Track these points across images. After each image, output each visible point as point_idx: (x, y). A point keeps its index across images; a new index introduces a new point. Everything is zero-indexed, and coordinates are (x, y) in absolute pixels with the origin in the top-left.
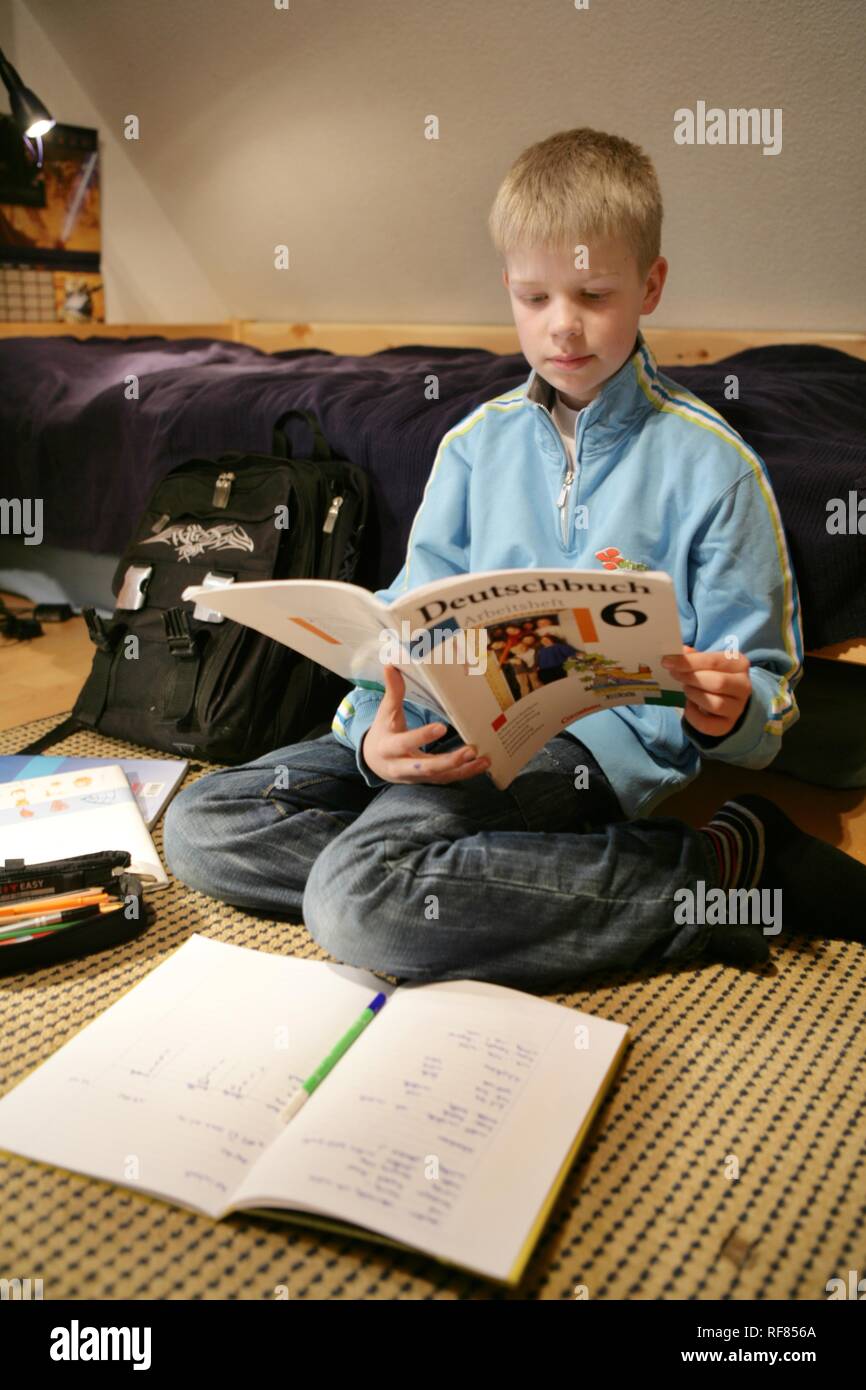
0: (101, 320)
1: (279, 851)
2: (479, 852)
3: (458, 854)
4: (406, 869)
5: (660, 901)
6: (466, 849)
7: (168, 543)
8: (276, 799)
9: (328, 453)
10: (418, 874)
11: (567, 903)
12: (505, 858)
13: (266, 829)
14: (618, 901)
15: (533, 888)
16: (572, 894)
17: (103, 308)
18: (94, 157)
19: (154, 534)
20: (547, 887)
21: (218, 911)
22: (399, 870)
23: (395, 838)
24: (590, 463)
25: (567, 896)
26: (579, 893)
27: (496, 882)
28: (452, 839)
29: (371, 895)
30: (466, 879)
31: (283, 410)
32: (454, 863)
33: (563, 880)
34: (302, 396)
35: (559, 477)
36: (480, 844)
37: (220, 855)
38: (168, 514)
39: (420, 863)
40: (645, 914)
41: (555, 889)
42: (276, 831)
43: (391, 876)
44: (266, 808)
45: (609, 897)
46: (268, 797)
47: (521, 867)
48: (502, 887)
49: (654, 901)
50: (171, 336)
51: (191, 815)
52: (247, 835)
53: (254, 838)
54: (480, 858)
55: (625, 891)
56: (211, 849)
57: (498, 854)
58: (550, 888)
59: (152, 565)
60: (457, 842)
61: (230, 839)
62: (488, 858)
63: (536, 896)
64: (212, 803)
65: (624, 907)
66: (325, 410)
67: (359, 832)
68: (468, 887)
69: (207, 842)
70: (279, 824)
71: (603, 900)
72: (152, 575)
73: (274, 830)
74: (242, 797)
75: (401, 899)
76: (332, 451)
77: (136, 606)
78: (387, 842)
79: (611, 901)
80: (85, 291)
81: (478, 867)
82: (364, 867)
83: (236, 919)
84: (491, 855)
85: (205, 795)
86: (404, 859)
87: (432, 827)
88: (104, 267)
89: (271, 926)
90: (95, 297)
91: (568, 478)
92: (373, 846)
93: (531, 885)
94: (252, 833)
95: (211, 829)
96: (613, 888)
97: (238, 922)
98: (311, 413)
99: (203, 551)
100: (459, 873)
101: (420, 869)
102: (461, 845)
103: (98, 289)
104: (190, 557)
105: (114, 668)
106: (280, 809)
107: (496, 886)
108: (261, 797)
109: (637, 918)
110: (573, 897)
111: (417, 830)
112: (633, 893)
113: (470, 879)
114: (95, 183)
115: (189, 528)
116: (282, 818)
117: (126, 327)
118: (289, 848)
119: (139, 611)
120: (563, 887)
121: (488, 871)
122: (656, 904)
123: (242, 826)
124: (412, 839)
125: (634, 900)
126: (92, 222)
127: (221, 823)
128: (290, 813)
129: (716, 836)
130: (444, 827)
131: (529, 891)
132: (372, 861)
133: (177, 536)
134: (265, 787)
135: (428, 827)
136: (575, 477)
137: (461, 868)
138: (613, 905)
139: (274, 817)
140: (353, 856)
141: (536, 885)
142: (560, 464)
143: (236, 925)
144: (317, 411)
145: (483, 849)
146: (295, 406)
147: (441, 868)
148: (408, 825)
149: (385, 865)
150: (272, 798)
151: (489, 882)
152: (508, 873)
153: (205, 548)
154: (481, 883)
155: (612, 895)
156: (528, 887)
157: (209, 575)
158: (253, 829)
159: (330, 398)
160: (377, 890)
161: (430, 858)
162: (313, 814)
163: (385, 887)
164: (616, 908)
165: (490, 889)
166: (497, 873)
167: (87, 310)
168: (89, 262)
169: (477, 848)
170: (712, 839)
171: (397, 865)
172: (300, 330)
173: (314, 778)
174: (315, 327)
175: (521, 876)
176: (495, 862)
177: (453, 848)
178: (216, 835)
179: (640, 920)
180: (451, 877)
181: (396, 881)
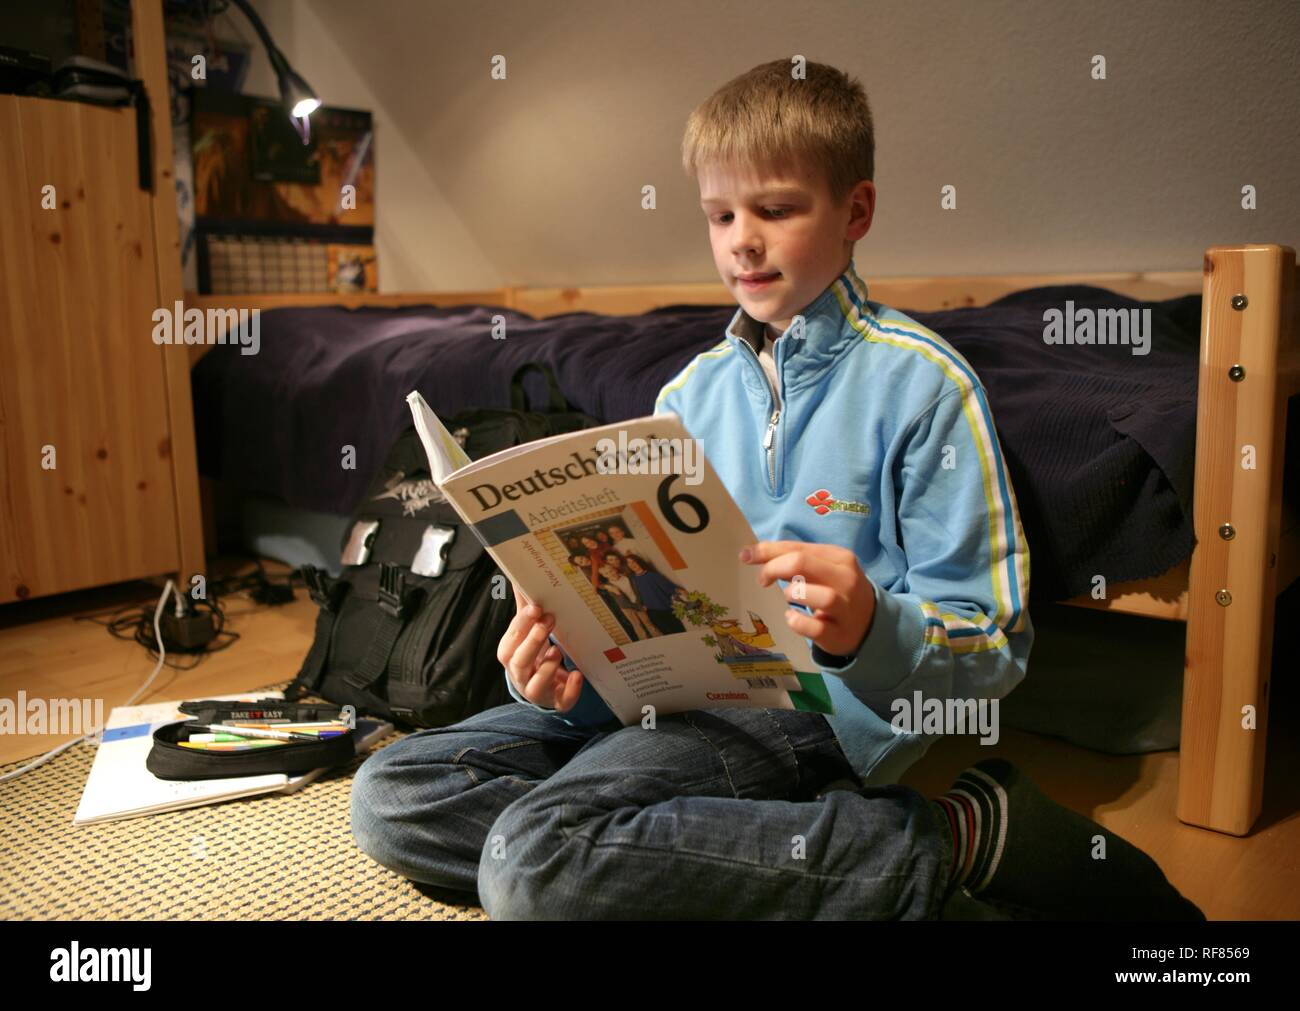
0: (374, 290)
1: (469, 823)
2: (671, 818)
3: (647, 819)
4: (584, 837)
5: (880, 879)
6: (654, 815)
7: (397, 497)
8: (470, 764)
9: (564, 405)
10: (598, 843)
11: (770, 880)
12: (700, 826)
13: (454, 797)
14: (831, 878)
15: (730, 861)
16: (777, 869)
17: (376, 279)
18: (367, 138)
19: (386, 490)
20: (747, 860)
21: (407, 893)
22: (576, 838)
23: (574, 801)
24: (794, 399)
25: (769, 871)
26: (784, 868)
27: (687, 853)
28: (642, 804)
29: (542, 867)
30: (652, 850)
31: (522, 362)
32: (640, 832)
33: (765, 852)
34: (541, 349)
35: (764, 416)
36: (671, 810)
37: (404, 827)
38: (403, 471)
39: (600, 830)
40: (862, 894)
41: (756, 862)
42: (465, 799)
43: (568, 844)
44: (456, 774)
45: (820, 874)
46: (460, 762)
47: (717, 836)
48: (694, 858)
49: (873, 880)
50: (441, 304)
51: (376, 781)
52: (433, 804)
53: (440, 807)
54: (670, 826)
55: (839, 866)
56: (394, 819)
57: (691, 821)
58: (751, 862)
59: (380, 521)
60: (647, 809)
61: (415, 808)
62: (679, 825)
63: (734, 869)
64: (398, 768)
65: (839, 885)
66: (561, 363)
67: (538, 795)
68: (654, 859)
69: (391, 811)
70: (468, 792)
71: (812, 876)
72: (378, 530)
73: (463, 798)
74: (431, 762)
75: (578, 872)
76: (568, 404)
77: (360, 561)
78: (563, 806)
79: (822, 878)
80: (359, 263)
81: (667, 836)
82: (535, 835)
83: (424, 903)
84: (683, 823)
85: (391, 760)
86: (582, 826)
87: (619, 790)
88: (378, 240)
89: (460, 911)
90: (368, 268)
91: (774, 417)
92: (549, 810)
93: (728, 858)
94: (438, 802)
95: (397, 797)
96: (826, 862)
97: (426, 905)
98: (547, 366)
99: (427, 504)
100: (645, 840)
101: (601, 836)
102: (651, 811)
103: (372, 260)
104: (416, 511)
105: (335, 628)
106: (472, 775)
107: (687, 857)
108: (452, 762)
109: (853, 899)
110: (778, 872)
111: (602, 793)
112: (848, 871)
113: (657, 850)
114: (369, 160)
115: (420, 484)
116: (473, 785)
117: (397, 296)
118: (479, 819)
119: (362, 566)
120: (766, 861)
121: (678, 841)
122: (874, 883)
123: (430, 794)
124: (593, 804)
125: (851, 877)
126: (366, 198)
127: (408, 791)
128: (482, 780)
129: (952, 805)
130: (633, 789)
131: (726, 864)
132: (547, 827)
133: (407, 492)
134: (457, 751)
135: (615, 789)
136: (781, 414)
137: (647, 837)
138: (826, 882)
139: (464, 784)
140: (526, 822)
141: (734, 858)
142: (765, 403)
143: (423, 908)
144: (552, 362)
145: (674, 816)
146: (534, 359)
147: (624, 836)
148: (593, 787)
149: (560, 832)
150: (464, 763)
151: (680, 853)
152: (701, 843)
153: (430, 502)
154: (669, 854)
155: (824, 871)
156: (725, 860)
157: (431, 527)
158: (440, 797)
159: (567, 350)
160: (550, 861)
161: (612, 826)
162: (508, 782)
163: (559, 857)
164: (828, 886)
165: (679, 861)
166: (688, 842)
167: (359, 281)
168: (363, 235)
169: (668, 815)
170: (945, 808)
171: (574, 834)
172: (570, 295)
173: (515, 742)
174: (585, 291)
175: (717, 846)
176: (687, 830)
177: (642, 813)
178: (401, 803)
179: (856, 901)
180: (635, 847)
181: (572, 851)
